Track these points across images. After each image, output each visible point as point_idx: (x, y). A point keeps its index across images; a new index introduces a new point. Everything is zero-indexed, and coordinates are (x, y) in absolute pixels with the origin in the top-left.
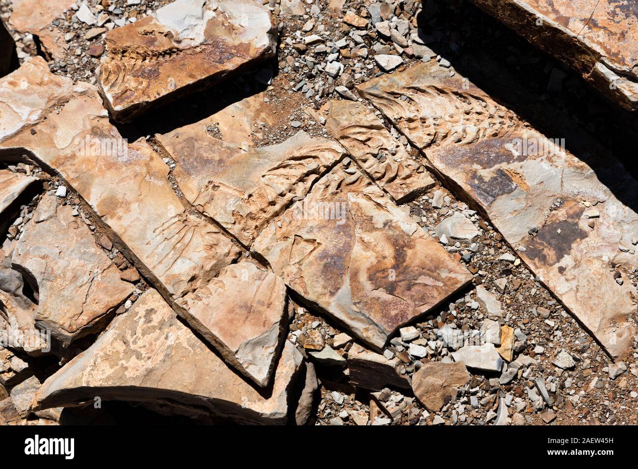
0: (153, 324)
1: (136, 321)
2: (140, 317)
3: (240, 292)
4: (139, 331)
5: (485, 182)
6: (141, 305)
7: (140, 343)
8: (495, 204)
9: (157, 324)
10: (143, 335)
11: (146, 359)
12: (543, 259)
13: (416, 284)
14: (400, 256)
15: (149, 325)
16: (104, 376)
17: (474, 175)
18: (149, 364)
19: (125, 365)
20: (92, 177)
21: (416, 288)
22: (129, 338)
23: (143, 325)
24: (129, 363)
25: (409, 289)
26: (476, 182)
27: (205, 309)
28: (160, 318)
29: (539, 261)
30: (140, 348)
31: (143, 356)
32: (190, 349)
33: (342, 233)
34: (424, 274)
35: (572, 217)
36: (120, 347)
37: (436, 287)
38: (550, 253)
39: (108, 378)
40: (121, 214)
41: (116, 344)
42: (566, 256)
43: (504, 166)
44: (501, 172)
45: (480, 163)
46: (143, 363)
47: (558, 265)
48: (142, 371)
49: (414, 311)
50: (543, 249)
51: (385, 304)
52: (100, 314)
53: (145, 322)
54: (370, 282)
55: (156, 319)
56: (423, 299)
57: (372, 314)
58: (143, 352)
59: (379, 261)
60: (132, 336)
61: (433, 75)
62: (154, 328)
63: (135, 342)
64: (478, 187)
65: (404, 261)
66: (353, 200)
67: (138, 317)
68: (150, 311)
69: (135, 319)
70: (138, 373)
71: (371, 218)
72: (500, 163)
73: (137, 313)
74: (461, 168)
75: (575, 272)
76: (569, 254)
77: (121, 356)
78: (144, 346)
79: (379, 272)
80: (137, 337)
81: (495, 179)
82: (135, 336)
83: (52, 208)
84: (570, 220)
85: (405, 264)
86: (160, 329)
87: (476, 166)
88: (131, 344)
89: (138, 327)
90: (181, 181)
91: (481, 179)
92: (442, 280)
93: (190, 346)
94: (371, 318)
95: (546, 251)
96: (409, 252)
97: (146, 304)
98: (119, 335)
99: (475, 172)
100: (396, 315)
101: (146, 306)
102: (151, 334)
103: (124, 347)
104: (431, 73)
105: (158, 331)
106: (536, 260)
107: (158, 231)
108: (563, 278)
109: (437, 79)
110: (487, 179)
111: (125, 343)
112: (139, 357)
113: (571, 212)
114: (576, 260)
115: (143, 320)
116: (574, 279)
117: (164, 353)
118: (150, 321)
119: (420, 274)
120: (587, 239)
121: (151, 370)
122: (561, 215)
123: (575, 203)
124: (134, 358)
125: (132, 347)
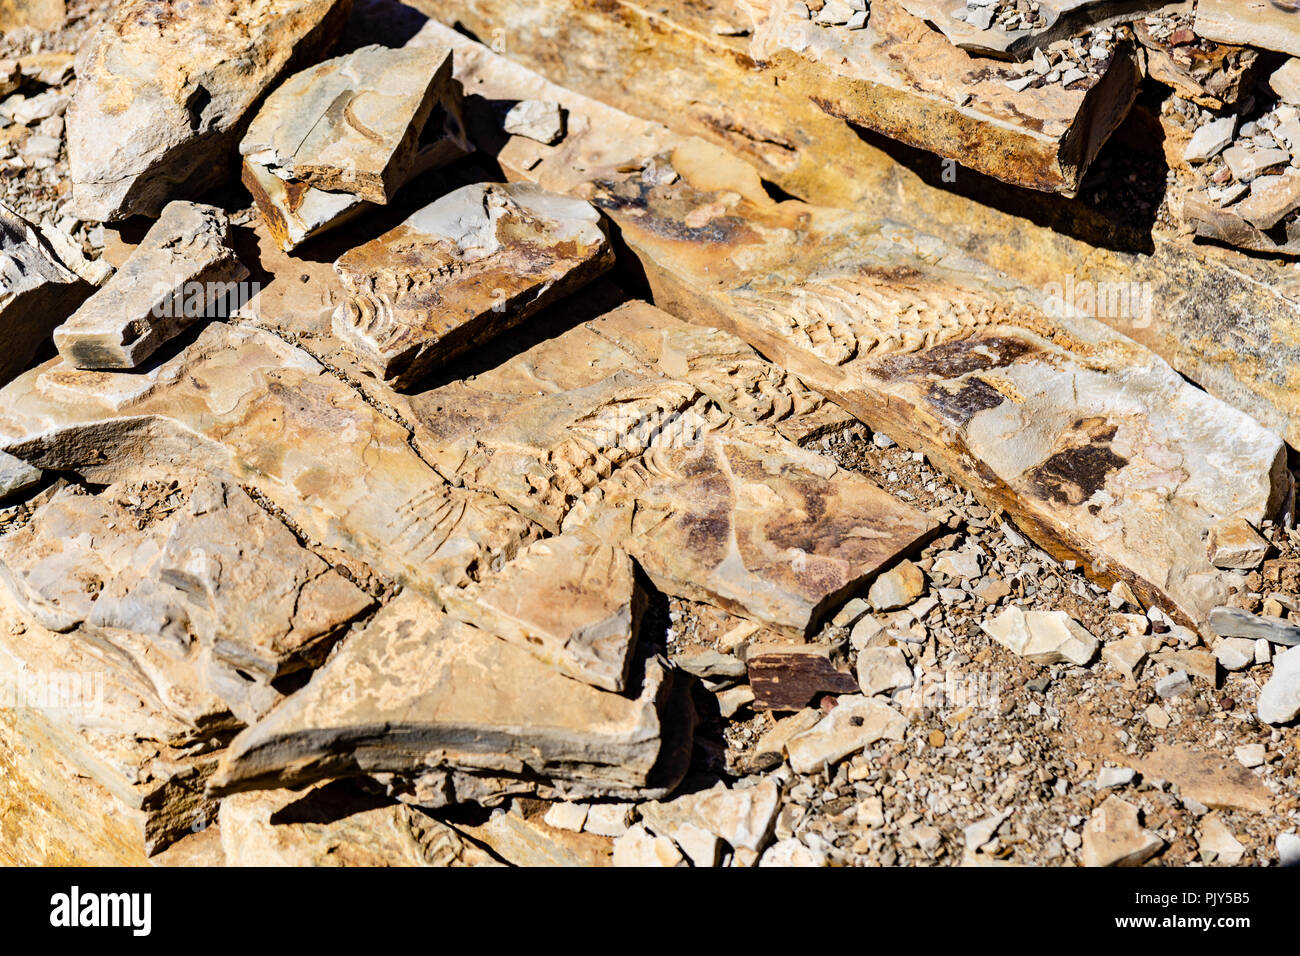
0: (412, 639)
1: (383, 638)
2: (389, 633)
3: (556, 571)
4: (391, 651)
5: (952, 396)
6: (387, 617)
7: (395, 664)
8: (973, 423)
9: (420, 639)
10: (399, 653)
11: (408, 684)
12: (1062, 498)
13: (848, 538)
14: (814, 506)
15: (406, 640)
16: (342, 712)
17: (933, 388)
18: (416, 691)
19: (375, 694)
20: (282, 448)
21: (849, 543)
22: (373, 658)
23: (396, 641)
24: (381, 692)
25: (837, 545)
26: (937, 396)
28: (423, 630)
29: (1056, 500)
30: (397, 670)
31: (403, 681)
32: (481, 666)
34: (858, 525)
35: (1098, 439)
36: (361, 672)
37: (882, 540)
38: (1073, 490)
39: (349, 713)
40: (336, 492)
41: (353, 670)
42: (1097, 491)
43: (978, 373)
44: (975, 382)
45: (937, 371)
46: (406, 690)
47: (1087, 504)
48: (404, 700)
49: (849, 574)
50: (1059, 485)
52: (321, 631)
53: (399, 638)
54: (771, 542)
55: (417, 633)
56: (862, 556)
58: (402, 676)
59: (781, 515)
60: (379, 656)
62: (415, 645)
63: (386, 664)
64: (942, 403)
65: (822, 511)
67: (385, 632)
68: (407, 623)
69: (381, 635)
70: (398, 704)
71: (760, 463)
72: (971, 370)
73: (382, 629)
74: (910, 381)
75: (1117, 511)
76: (1101, 489)
77: (366, 684)
78: (403, 668)
79: (783, 528)
81: (968, 390)
82: (385, 657)
83: (216, 496)
84: (1096, 445)
85: (824, 515)
86: (426, 643)
87: (932, 377)
88: (380, 667)
89: (388, 646)
90: (430, 445)
91: (944, 392)
92: (890, 530)
93: (480, 661)
95: (1064, 488)
96: (829, 500)
97: (397, 615)
98: (357, 658)
99: (934, 383)
100: (821, 580)
101: (397, 618)
102: (412, 652)
103: (368, 672)
104: (834, 264)
105: (423, 648)
106: (1051, 500)
107: (402, 511)
108: (1098, 521)
109: (846, 270)
110: (952, 392)
111: (369, 667)
112: (396, 681)
113: (1097, 433)
114: (1114, 495)
115: (394, 636)
116: (1116, 520)
117: (439, 675)
118: (407, 636)
119: (852, 527)
120: (1126, 467)
121: (420, 698)
122: (1081, 439)
123: (1099, 421)
124: (387, 685)
125: (383, 671)
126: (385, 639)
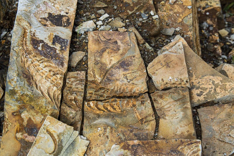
0: (201, 90)
1: (207, 95)
2: (204, 95)
3: (165, 72)
4: (208, 91)
5: (61, 45)
6: (201, 100)
7: (210, 86)
9: (199, 89)
10: (207, 89)
11: (211, 80)
12: (68, 20)
13: (107, 39)
14: (103, 51)
15: (202, 91)
17: (62, 50)
18: (211, 77)
19: (220, 82)
22: (213, 91)
23: (204, 92)
24: (218, 82)
25: (110, 39)
26: (64, 48)
27: (182, 74)
28: (197, 91)
30: (211, 85)
31: (212, 82)
32: (194, 74)
33: (113, 73)
34: (101, 41)
36: (218, 90)
37: (102, 35)
38: (64, 19)
41: (219, 92)
42: (61, 15)
46: (213, 79)
47: (66, 15)
48: (215, 77)
50: (65, 21)
51: (121, 40)
53: (203, 92)
54: (120, 49)
57: (128, 40)
58: (211, 83)
59: (111, 53)
60: (211, 91)
61: (32, 92)
62: (201, 89)
63: (212, 88)
64: (65, 46)
65: (103, 48)
66: (100, 78)
67: (205, 96)
68: (199, 95)
69: (206, 96)
70: (217, 77)
72: (50, 46)
73: (204, 97)
74: (63, 55)
75: (64, 9)
76: (60, 14)
77: (220, 86)
78: (209, 84)
79: (115, 50)
80: (210, 89)
82: (210, 90)
84: (48, 20)
86: (199, 87)
87: (58, 52)
88: (213, 88)
89: (207, 92)
90: (153, 133)
92: (98, 36)
94: (129, 39)
97: (199, 99)
98: (216, 94)
99: (60, 50)
100: (121, 35)
101: (199, 98)
102: (204, 87)
105: (201, 87)
106: (70, 21)
108: (70, 11)
110: (60, 46)
111: (216, 90)
112: (213, 82)
113: (45, 21)
114: (61, 12)
115: (204, 94)
117: (204, 78)
118: (201, 92)
119: (103, 41)
120: (51, 13)
121: (212, 75)
122: (49, 23)
123: (41, 22)
124: (216, 83)
125: (214, 87)
126: (206, 94)
